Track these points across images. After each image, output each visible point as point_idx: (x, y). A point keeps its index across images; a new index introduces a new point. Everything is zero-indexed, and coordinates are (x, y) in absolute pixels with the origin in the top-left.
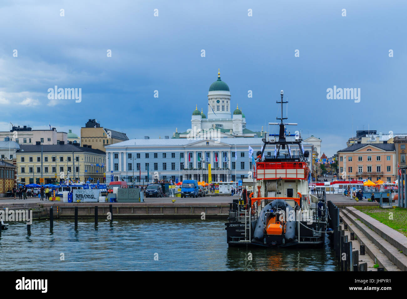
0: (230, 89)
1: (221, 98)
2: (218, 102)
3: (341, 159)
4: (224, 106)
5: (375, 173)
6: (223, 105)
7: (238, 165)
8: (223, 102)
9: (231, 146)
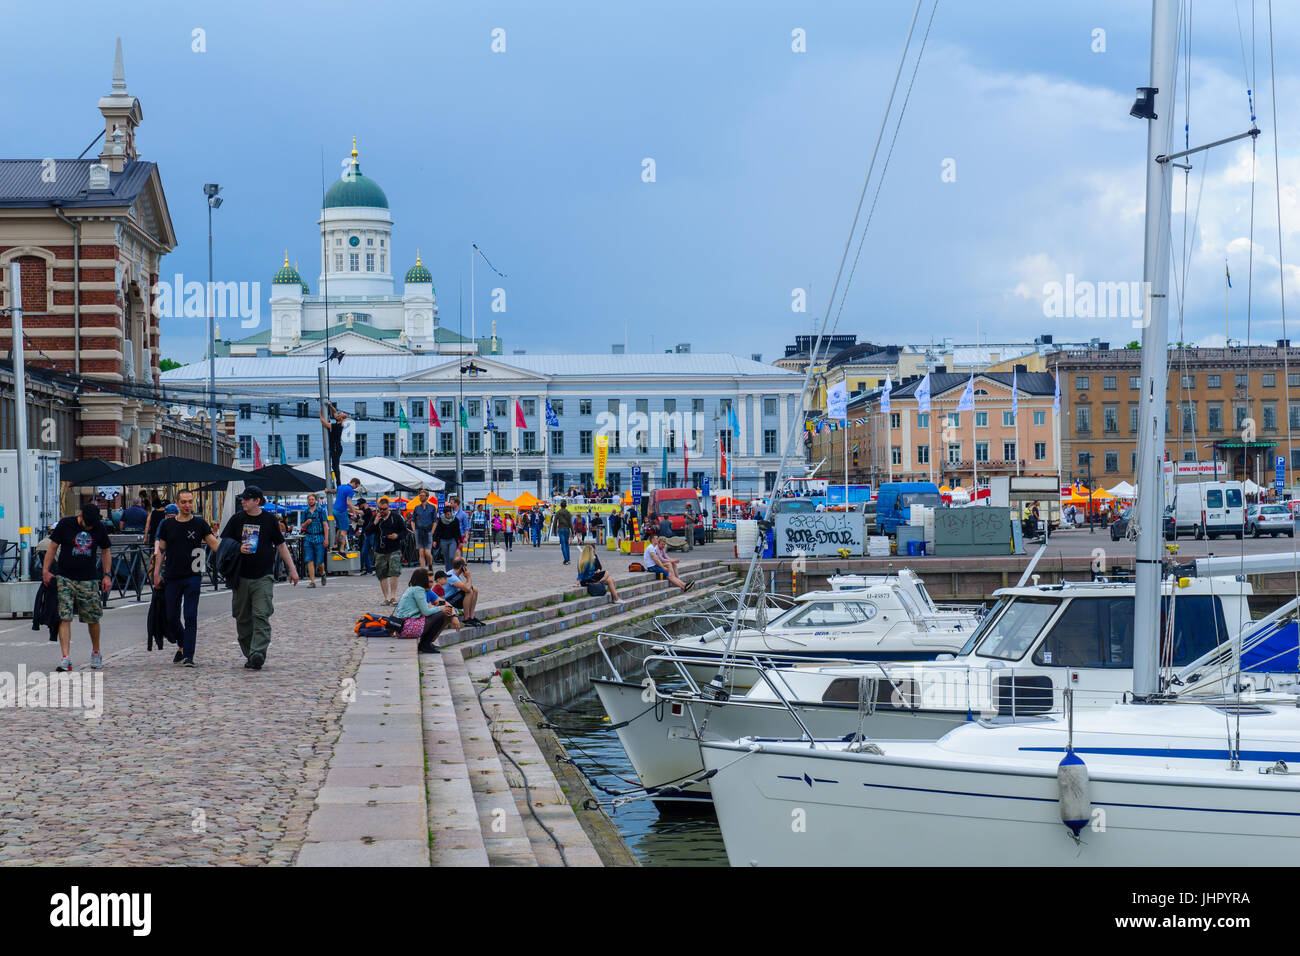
0: (388, 200)
1: (362, 232)
2: (354, 242)
3: (894, 421)
4: (372, 255)
5: (999, 465)
6: (370, 252)
7: (571, 442)
8: (370, 242)
9: (548, 380)
